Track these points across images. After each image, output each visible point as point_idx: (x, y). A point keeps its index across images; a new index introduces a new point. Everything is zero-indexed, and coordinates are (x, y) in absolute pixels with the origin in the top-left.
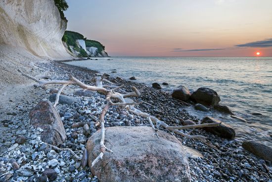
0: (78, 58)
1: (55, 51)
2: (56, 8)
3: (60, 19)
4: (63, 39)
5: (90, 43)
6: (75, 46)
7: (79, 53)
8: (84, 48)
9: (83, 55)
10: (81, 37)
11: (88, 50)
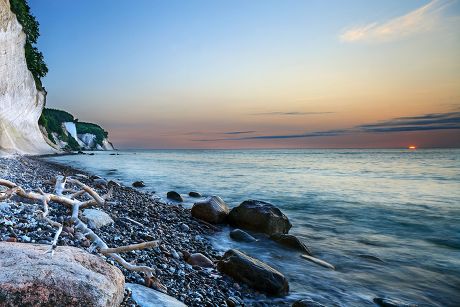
0: (62, 152)
1: (28, 140)
2: (28, 73)
3: (36, 91)
4: (41, 122)
5: (83, 128)
6: (60, 132)
7: (65, 143)
8: (75, 135)
9: (72, 147)
10: (69, 118)
11: (81, 139)
